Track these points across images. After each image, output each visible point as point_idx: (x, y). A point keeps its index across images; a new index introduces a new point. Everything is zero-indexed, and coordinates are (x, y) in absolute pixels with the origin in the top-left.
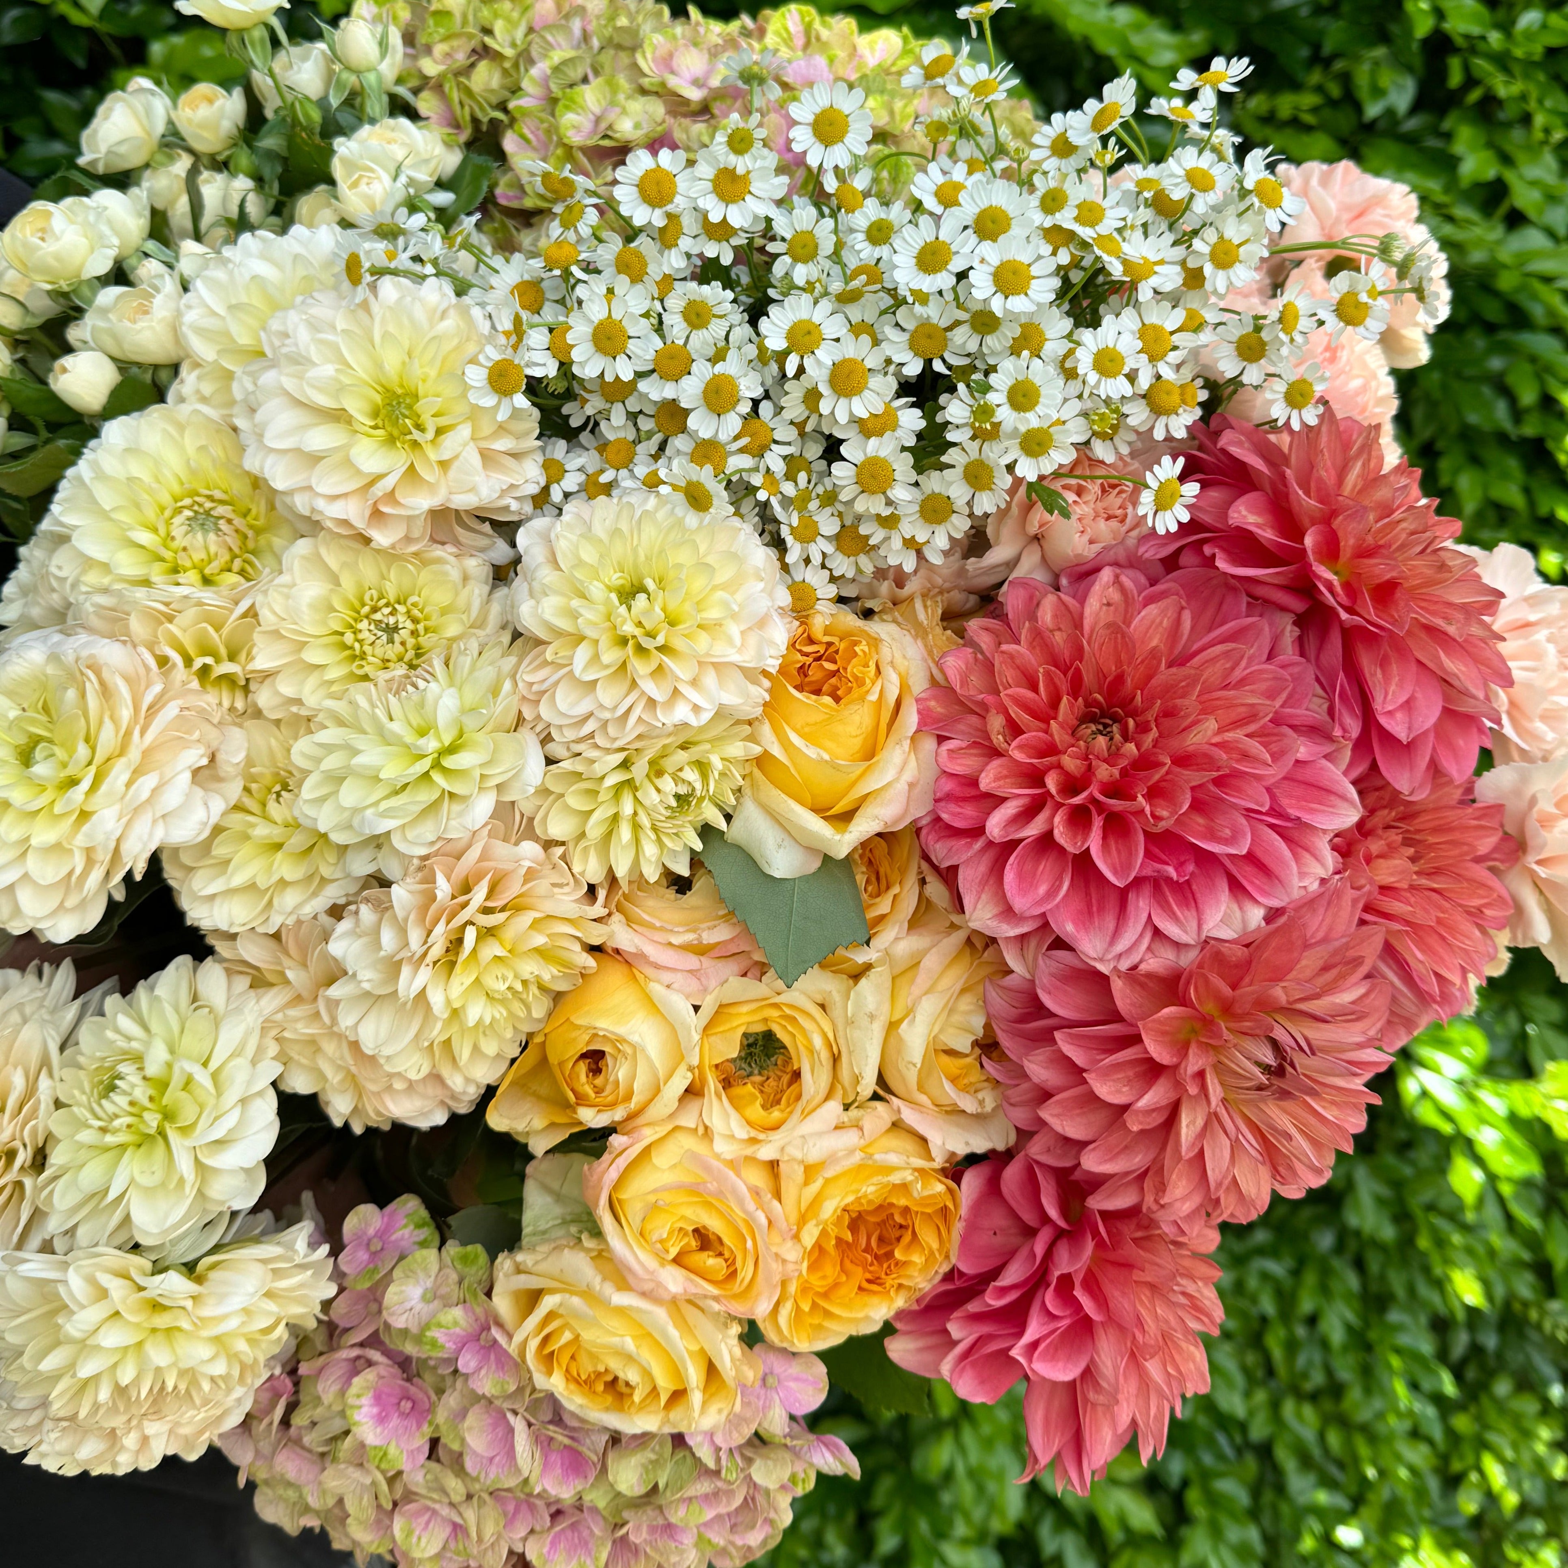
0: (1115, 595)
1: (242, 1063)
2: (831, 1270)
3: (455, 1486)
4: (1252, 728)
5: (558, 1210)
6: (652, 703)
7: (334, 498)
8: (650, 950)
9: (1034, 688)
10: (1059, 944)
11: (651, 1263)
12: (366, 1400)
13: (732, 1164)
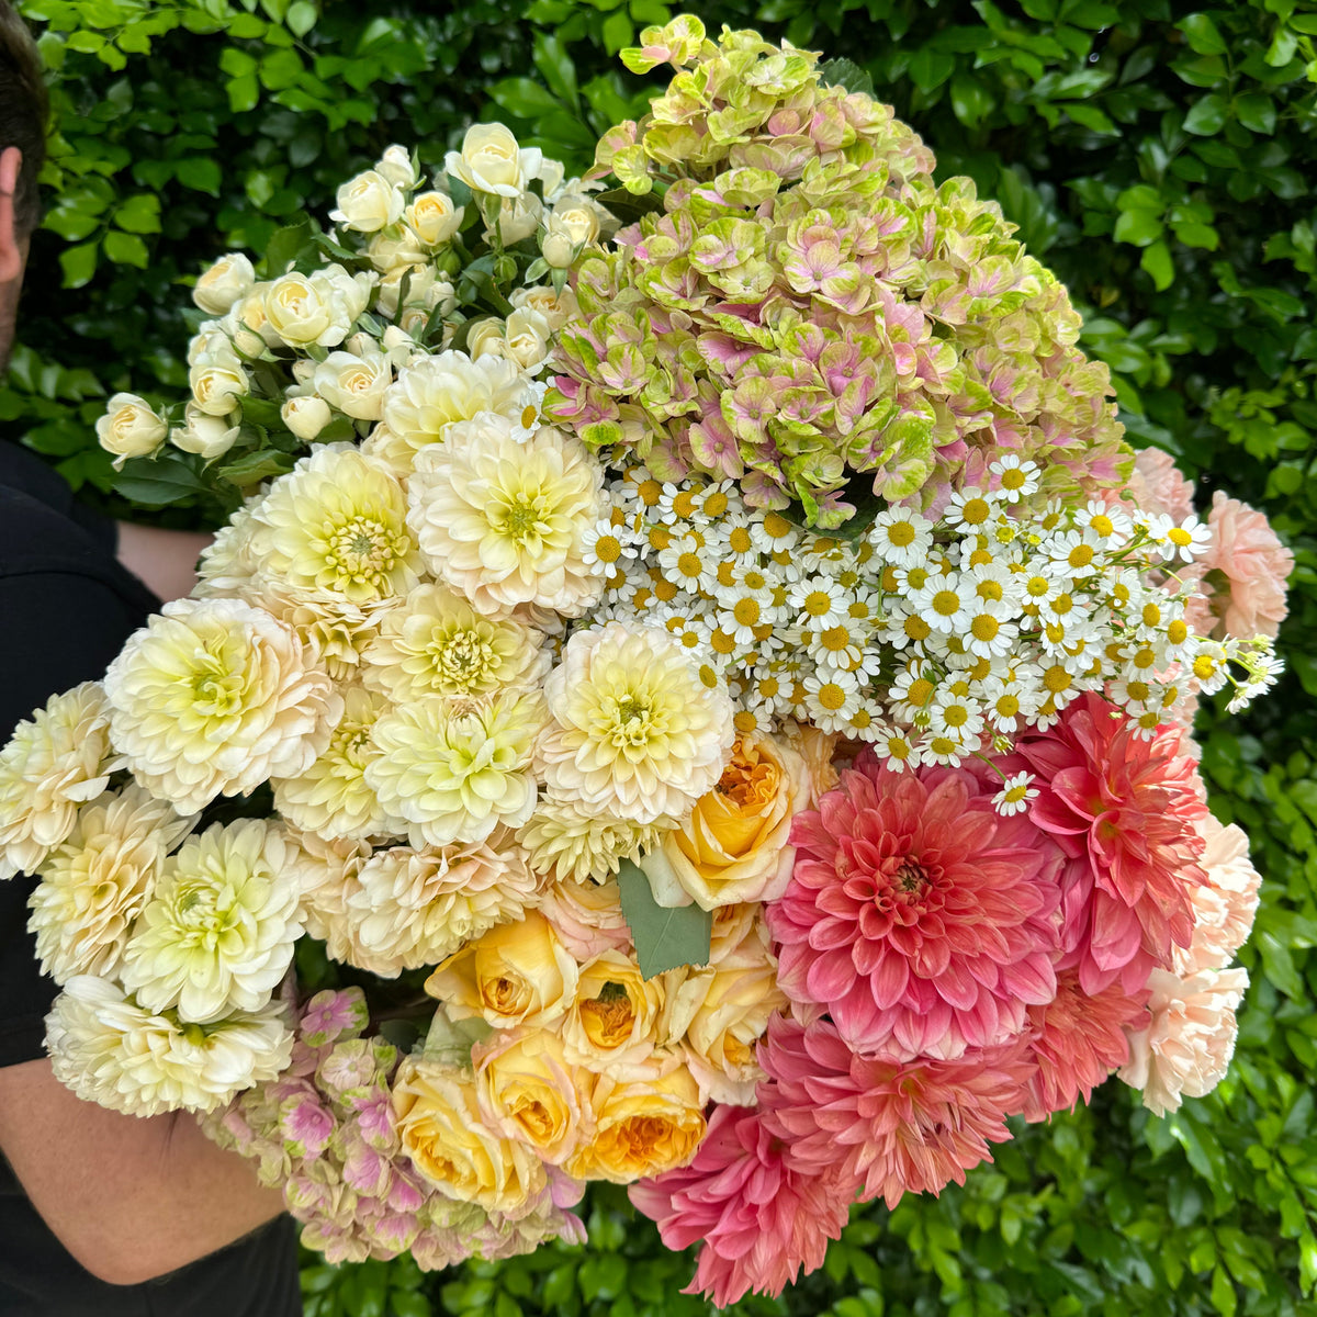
0: (952, 792)
1: (280, 922)
2: (610, 1141)
3: (332, 1176)
4: (1006, 924)
5: (451, 1040)
6: (616, 799)
7: (455, 570)
8: (564, 921)
9: (875, 843)
10: (827, 1018)
11: (498, 1112)
12: (293, 1111)
13: (570, 1068)
